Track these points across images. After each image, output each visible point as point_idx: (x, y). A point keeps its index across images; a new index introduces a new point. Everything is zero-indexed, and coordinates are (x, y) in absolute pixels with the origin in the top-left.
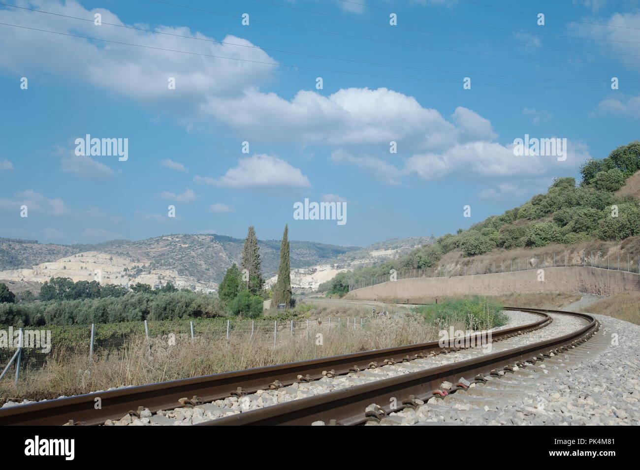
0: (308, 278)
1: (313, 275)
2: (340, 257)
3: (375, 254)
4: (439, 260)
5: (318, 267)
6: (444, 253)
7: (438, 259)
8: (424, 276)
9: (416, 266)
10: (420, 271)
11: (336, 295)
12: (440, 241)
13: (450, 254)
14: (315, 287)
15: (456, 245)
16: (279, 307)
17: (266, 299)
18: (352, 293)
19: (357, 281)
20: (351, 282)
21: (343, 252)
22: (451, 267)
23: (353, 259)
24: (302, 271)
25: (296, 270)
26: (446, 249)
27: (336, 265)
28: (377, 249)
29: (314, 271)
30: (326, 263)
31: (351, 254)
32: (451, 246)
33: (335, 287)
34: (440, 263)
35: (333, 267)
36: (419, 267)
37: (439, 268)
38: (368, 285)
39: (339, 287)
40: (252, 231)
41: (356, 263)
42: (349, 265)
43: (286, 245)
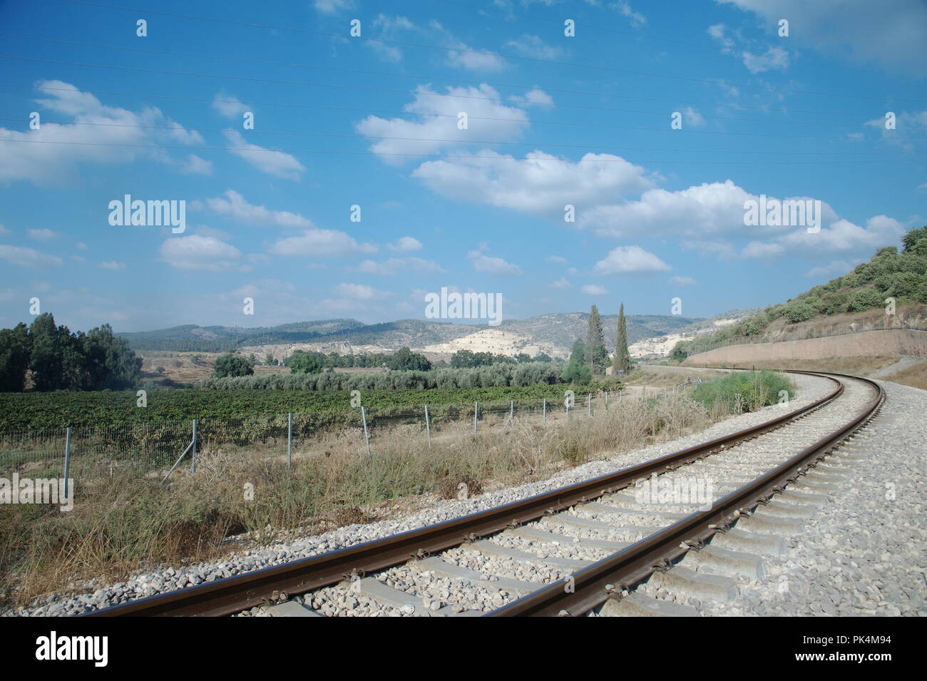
0: (661, 346)
1: (665, 343)
2: (688, 327)
3: (718, 323)
4: (766, 327)
5: (668, 336)
6: (771, 321)
7: (764, 326)
8: (752, 342)
9: (744, 334)
10: (749, 339)
11: (676, 362)
12: (767, 311)
13: (776, 322)
14: (666, 353)
15: (782, 313)
16: (617, 373)
17: (609, 366)
18: (689, 358)
19: (693, 349)
20: (688, 349)
21: (691, 323)
22: (777, 334)
23: (699, 328)
24: (655, 340)
25: (650, 339)
26: (772, 317)
27: (684, 334)
28: (720, 319)
29: (666, 340)
30: (675, 333)
31: (697, 324)
32: (777, 315)
33: (675, 354)
34: (767, 330)
35: (682, 336)
36: (747, 335)
37: (766, 335)
38: (703, 351)
39: (679, 354)
40: (594, 309)
41: (702, 331)
42: (696, 334)
43: (622, 319)
